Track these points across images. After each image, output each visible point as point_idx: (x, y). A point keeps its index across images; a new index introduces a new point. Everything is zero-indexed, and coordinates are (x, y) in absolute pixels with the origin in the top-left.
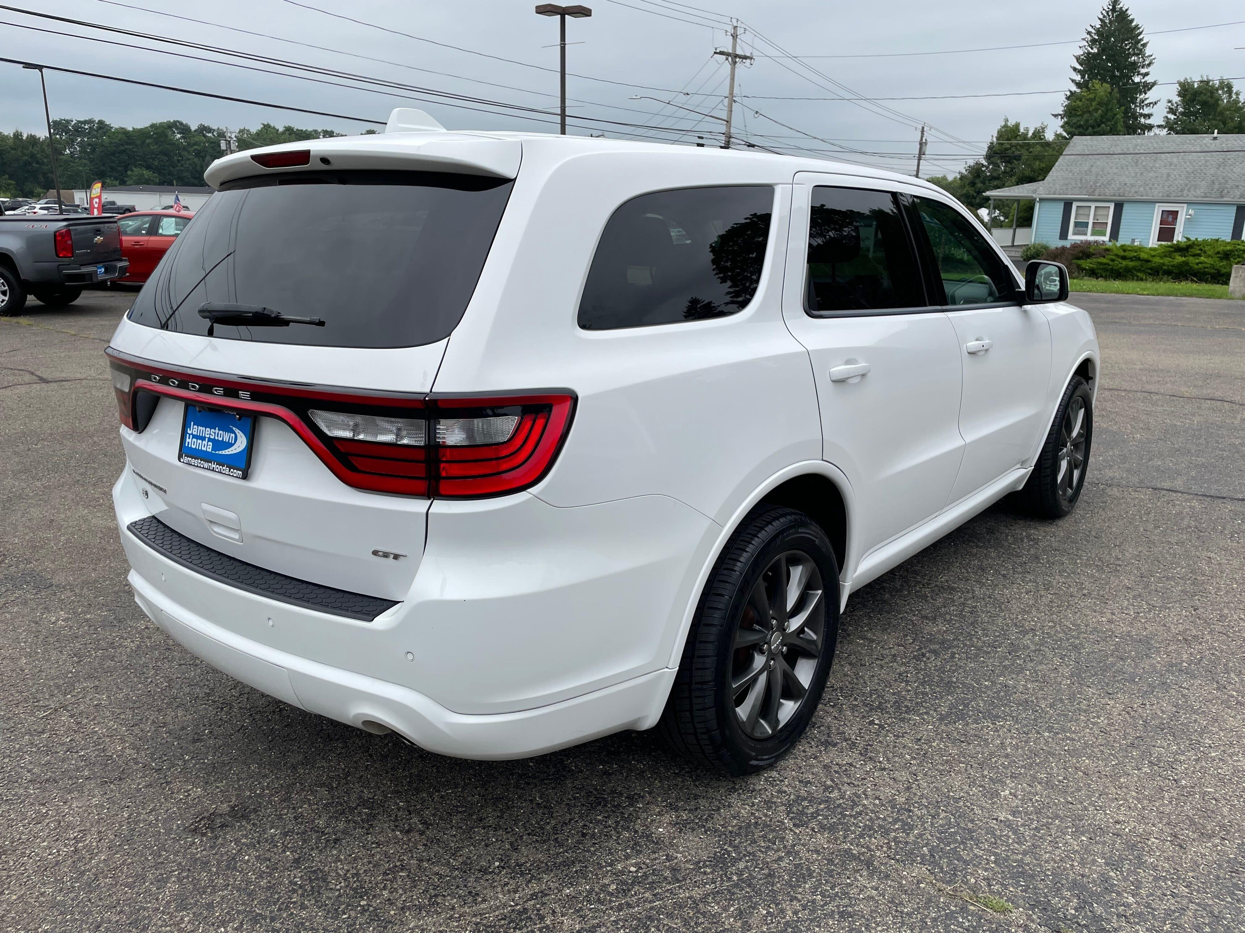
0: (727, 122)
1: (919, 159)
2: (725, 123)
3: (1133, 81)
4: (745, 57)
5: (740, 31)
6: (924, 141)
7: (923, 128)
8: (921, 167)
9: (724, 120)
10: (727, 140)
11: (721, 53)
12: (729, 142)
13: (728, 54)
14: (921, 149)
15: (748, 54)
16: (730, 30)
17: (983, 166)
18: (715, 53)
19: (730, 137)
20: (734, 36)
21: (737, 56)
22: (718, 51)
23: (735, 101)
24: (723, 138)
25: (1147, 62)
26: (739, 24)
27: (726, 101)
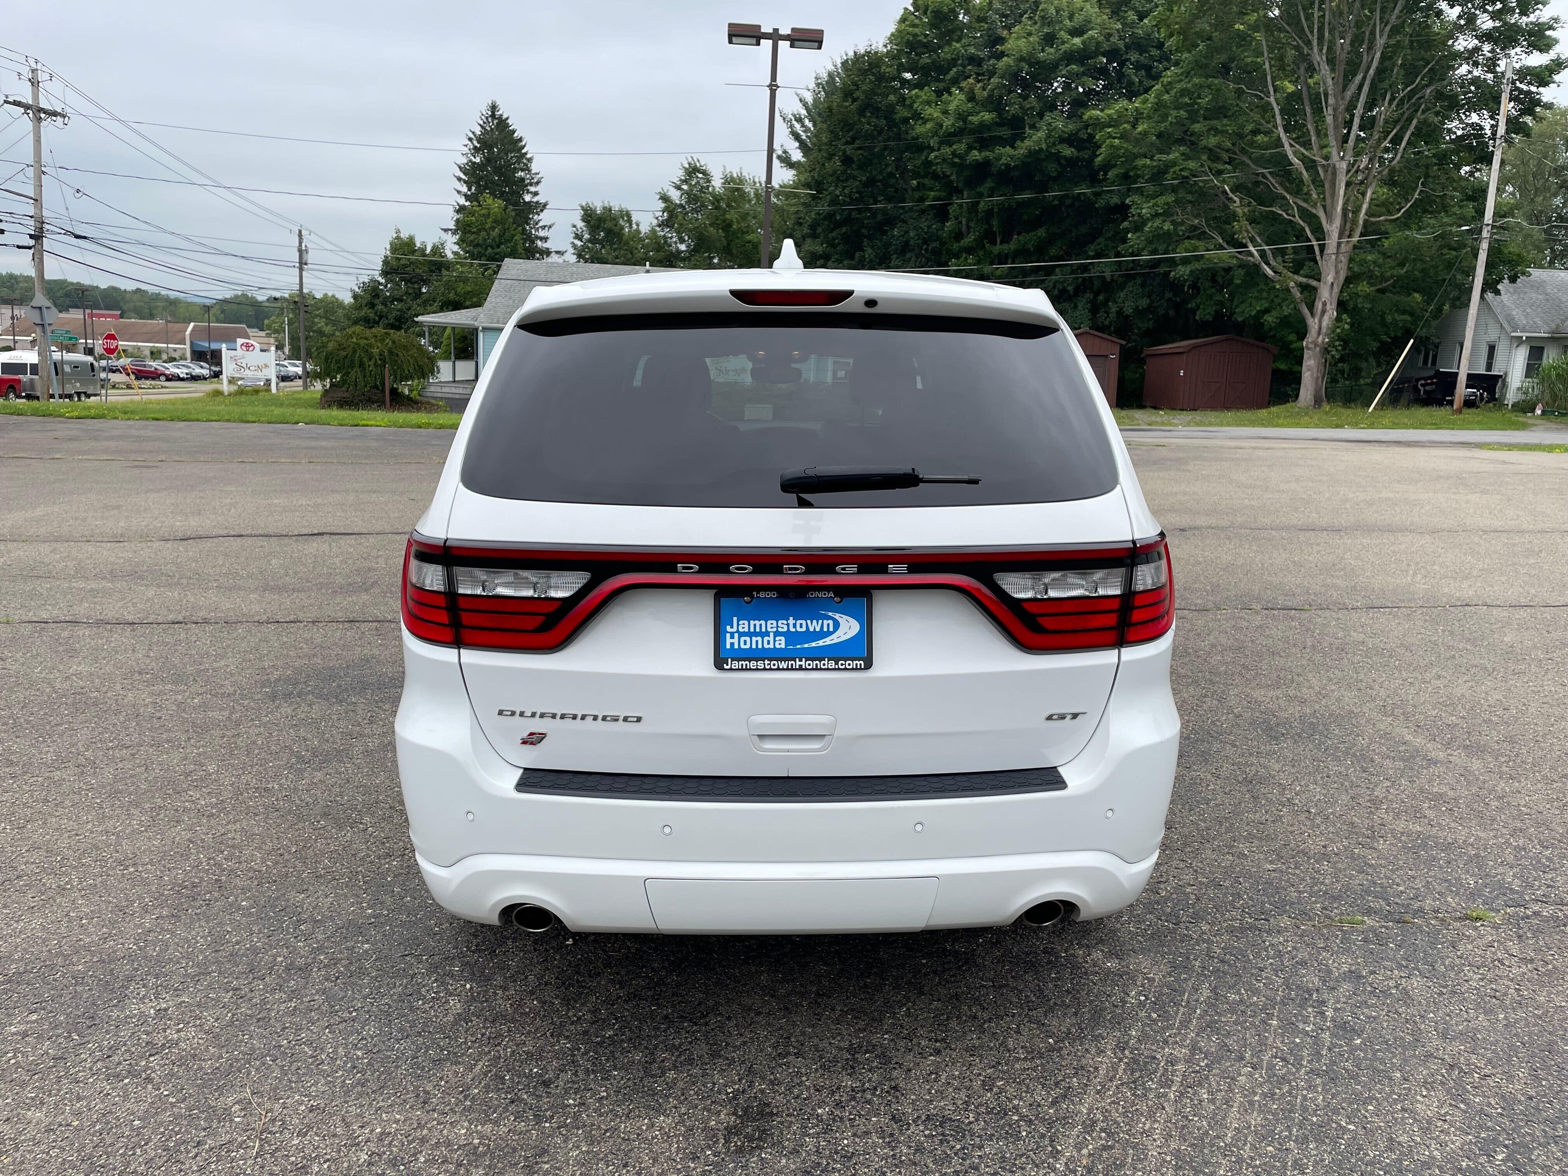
0: (36, 200)
1: (301, 269)
2: (33, 201)
3: (523, 199)
4: (55, 114)
5: (42, 76)
6: (303, 248)
7: (300, 231)
8: (304, 280)
9: (31, 198)
10: (38, 225)
11: (16, 103)
12: (42, 228)
13: (27, 107)
14: (301, 257)
15: (59, 110)
16: (26, 73)
17: (380, 284)
18: (6, 102)
19: (43, 223)
20: (34, 83)
21: (41, 110)
22: (11, 99)
23: (43, 172)
24: (32, 223)
25: (535, 180)
26: (39, 66)
27: (30, 172)
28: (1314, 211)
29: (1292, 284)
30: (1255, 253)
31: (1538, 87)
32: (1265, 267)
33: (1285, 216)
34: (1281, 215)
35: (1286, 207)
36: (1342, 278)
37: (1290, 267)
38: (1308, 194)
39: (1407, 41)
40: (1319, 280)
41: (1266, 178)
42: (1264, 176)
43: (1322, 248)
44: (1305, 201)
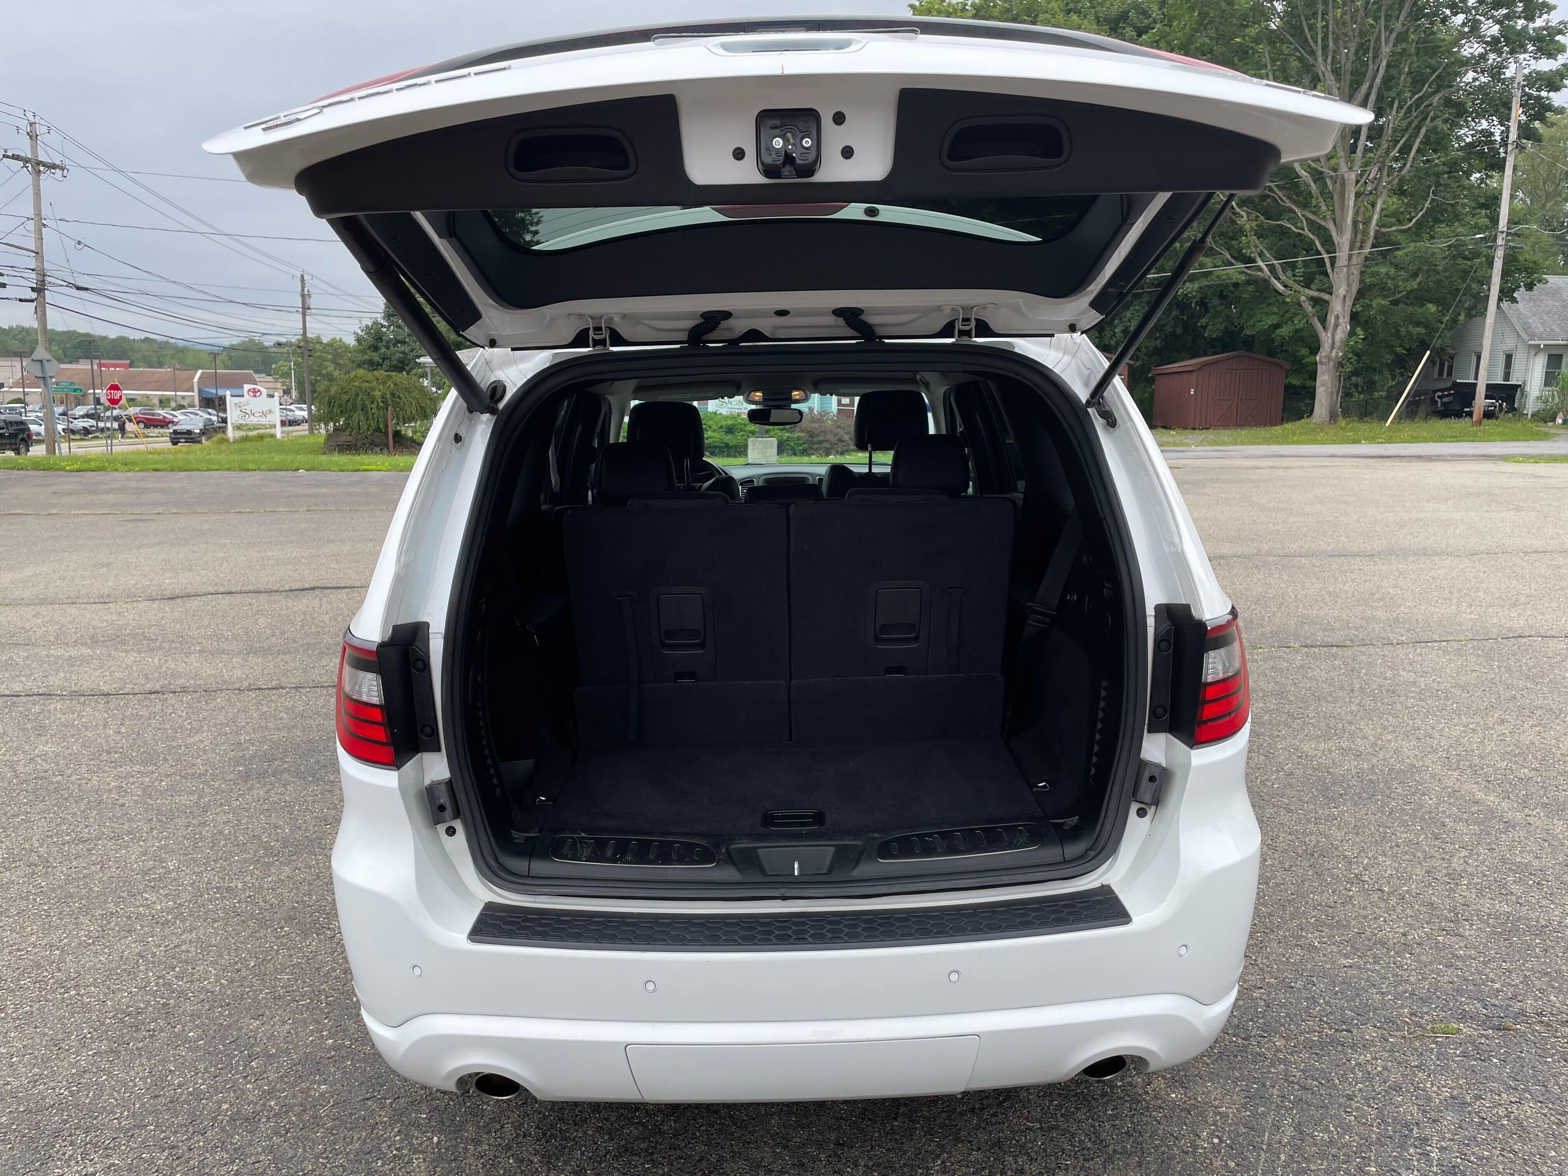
0: (37, 253)
1: (304, 315)
2: (34, 254)
3: (524, 239)
4: (54, 166)
5: (40, 130)
6: (306, 292)
7: (302, 276)
8: (308, 325)
9: (32, 251)
10: (40, 278)
11: (15, 157)
12: (43, 281)
13: (26, 160)
14: (304, 302)
15: (58, 163)
17: (383, 326)
18: (4, 156)
19: (45, 275)
20: (33, 136)
21: (39, 163)
22: (10, 153)
23: (44, 225)
24: (34, 276)
25: (535, 220)
26: (37, 120)
27: (31, 225)
28: (1323, 223)
29: (1303, 298)
30: (1265, 268)
31: (1549, 92)
32: (1276, 282)
33: (1294, 229)
34: (1289, 228)
35: (1294, 220)
36: (1354, 290)
37: (1300, 281)
38: (1317, 207)
39: (1413, 49)
40: (1331, 294)
41: (1274, 192)
42: (1271, 189)
43: (1333, 261)
44: (1314, 213)
